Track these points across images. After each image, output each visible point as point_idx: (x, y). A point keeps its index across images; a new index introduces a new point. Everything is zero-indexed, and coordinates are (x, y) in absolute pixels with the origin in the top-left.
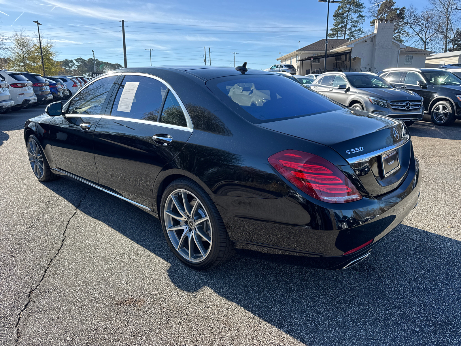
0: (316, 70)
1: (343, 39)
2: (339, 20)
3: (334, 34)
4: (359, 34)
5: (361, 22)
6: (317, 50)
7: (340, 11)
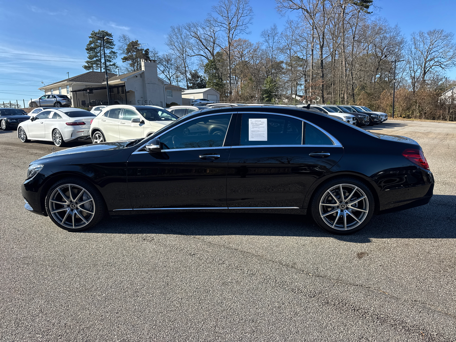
0: (93, 101)
1: (100, 71)
2: (92, 53)
3: (90, 66)
4: (114, 68)
5: (114, 57)
6: (88, 81)
7: (92, 45)
